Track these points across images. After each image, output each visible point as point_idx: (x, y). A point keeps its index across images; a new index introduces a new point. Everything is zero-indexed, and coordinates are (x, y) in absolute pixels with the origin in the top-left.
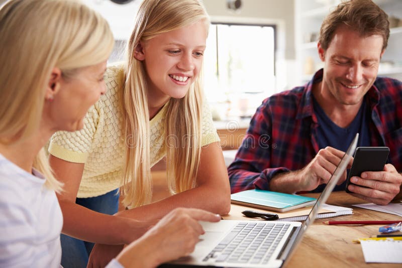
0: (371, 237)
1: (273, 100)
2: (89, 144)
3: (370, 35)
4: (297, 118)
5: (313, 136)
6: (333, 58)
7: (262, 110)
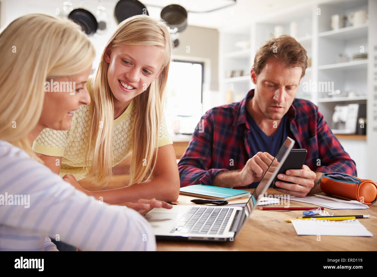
0: (297, 218)
1: (215, 110)
2: (64, 140)
3: (294, 67)
4: (234, 125)
5: (246, 140)
6: (263, 82)
7: (206, 117)
